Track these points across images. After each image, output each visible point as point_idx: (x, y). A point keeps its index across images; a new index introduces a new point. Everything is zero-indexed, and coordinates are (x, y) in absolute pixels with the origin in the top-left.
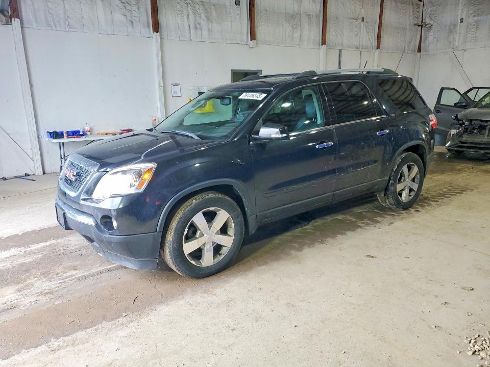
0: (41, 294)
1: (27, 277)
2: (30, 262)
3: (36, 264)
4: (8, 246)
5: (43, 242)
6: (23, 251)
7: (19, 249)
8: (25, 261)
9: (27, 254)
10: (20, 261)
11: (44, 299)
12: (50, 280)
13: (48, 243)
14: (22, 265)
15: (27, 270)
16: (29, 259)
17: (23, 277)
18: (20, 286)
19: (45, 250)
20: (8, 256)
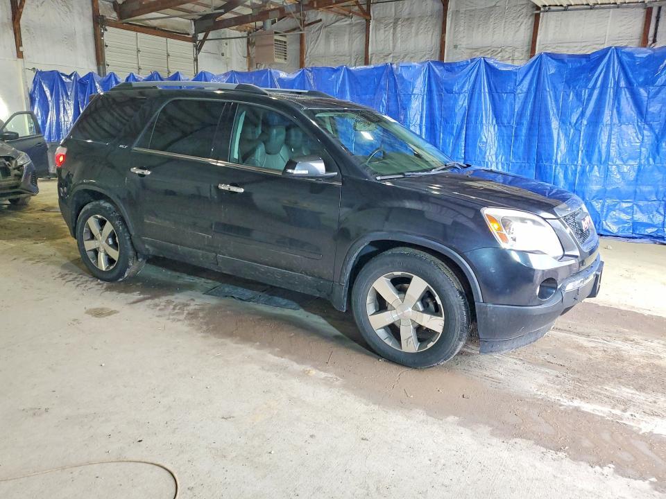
0: (637, 343)
1: (643, 367)
2: (627, 385)
3: (620, 377)
4: (651, 447)
5: (583, 412)
6: (627, 414)
7: (631, 424)
8: (633, 391)
9: (625, 404)
10: (640, 397)
11: (636, 338)
12: (617, 349)
13: (577, 403)
14: (641, 388)
15: (637, 375)
16: (626, 392)
17: (648, 370)
18: (657, 362)
19: (593, 393)
20: (657, 419)
